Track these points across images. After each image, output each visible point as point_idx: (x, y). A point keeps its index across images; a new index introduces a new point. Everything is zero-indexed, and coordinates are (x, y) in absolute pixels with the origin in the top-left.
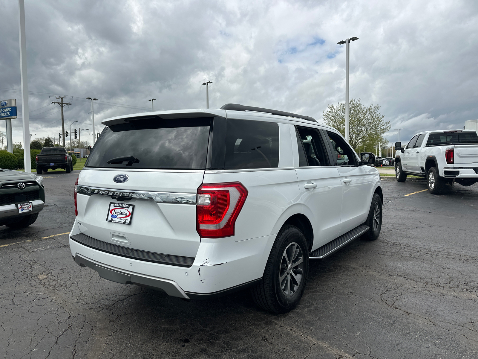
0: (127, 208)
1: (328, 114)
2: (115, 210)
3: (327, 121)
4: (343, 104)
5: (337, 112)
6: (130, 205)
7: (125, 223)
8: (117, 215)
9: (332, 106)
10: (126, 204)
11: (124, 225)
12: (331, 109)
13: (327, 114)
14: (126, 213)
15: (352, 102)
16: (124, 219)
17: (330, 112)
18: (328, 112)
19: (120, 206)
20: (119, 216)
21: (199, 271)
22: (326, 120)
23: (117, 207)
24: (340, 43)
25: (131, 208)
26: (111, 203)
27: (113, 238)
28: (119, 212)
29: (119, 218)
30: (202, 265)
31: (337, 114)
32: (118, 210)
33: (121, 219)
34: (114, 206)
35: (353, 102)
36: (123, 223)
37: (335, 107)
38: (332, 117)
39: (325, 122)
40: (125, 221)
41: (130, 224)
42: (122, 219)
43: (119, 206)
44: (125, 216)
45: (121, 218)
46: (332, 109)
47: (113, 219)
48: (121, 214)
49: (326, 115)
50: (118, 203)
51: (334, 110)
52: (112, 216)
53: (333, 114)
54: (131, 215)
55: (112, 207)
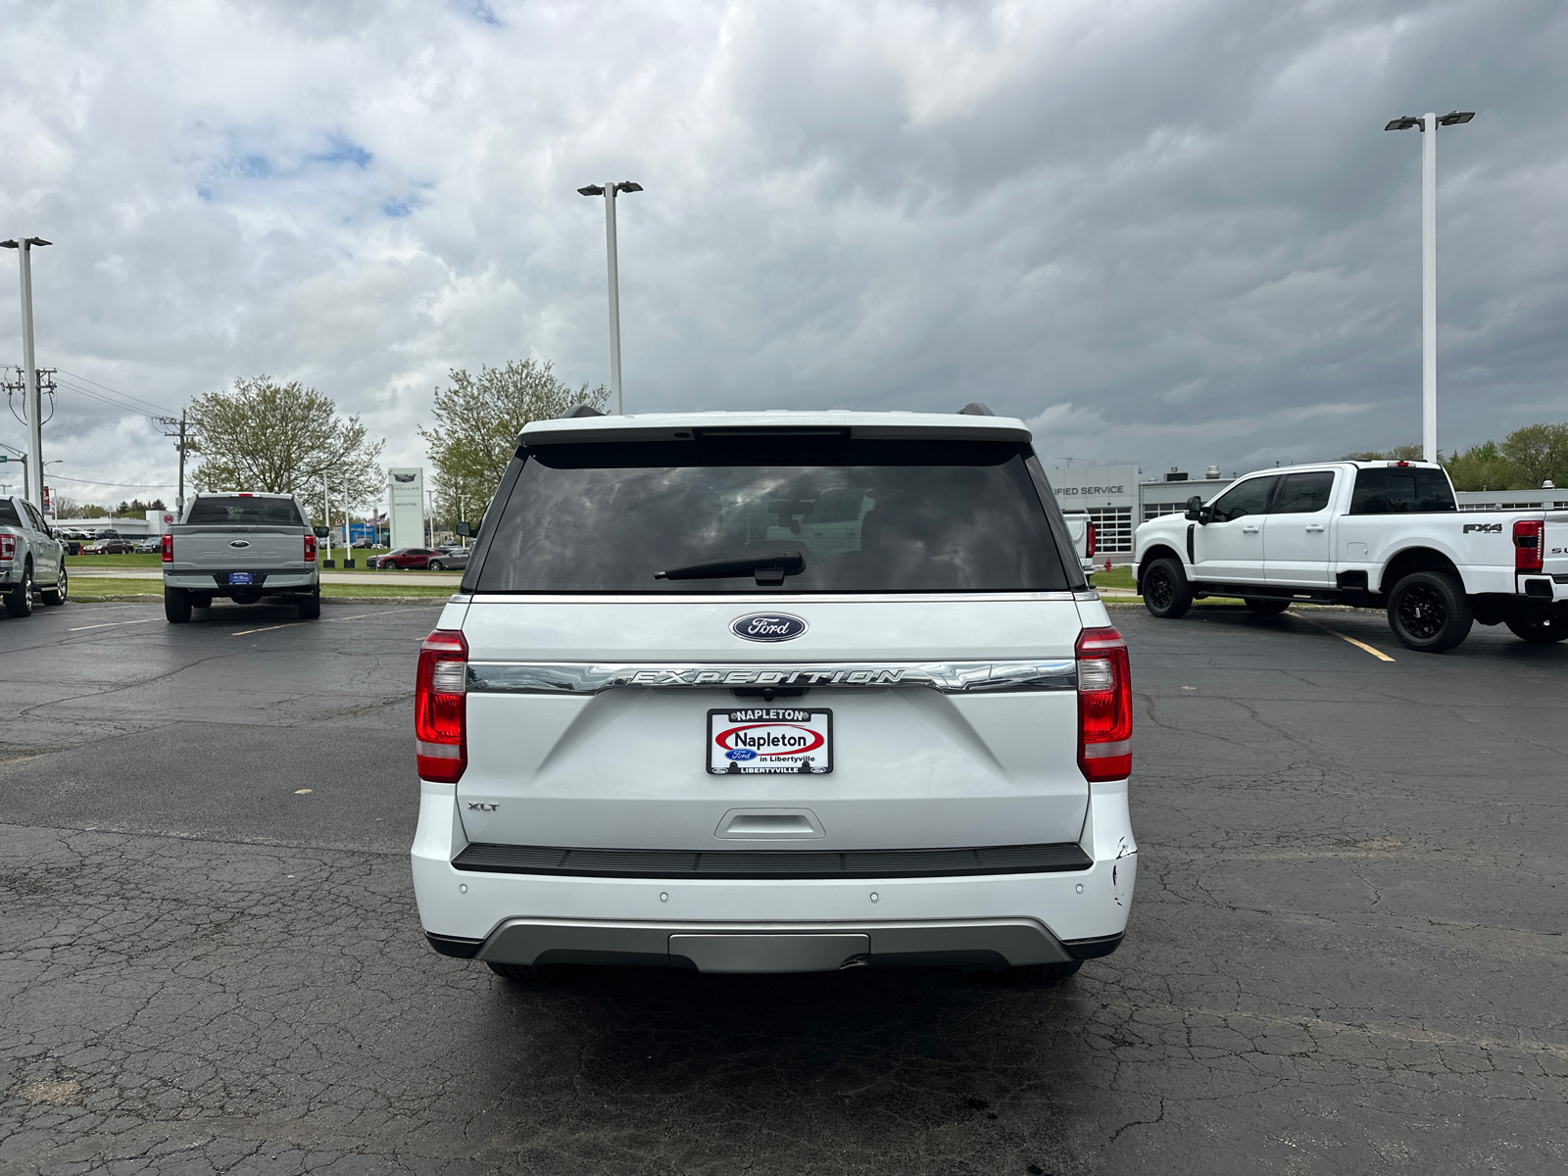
0: (803, 720)
1: (449, 399)
2: (742, 733)
3: (448, 421)
4: (497, 371)
5: (479, 394)
6: (810, 711)
7: (806, 770)
8: (754, 748)
9: (464, 374)
10: (792, 710)
11: (804, 780)
12: (462, 384)
13: (446, 400)
14: (800, 738)
15: (525, 372)
16: (795, 760)
17: (456, 393)
18: (449, 394)
19: (765, 717)
20: (768, 749)
21: (1115, 873)
22: (445, 419)
23: (750, 720)
24: (586, 192)
25: (819, 716)
26: (711, 713)
27: (729, 831)
28: (761, 738)
29: (768, 757)
30: (1119, 857)
31: (482, 403)
32: (756, 733)
33: (779, 759)
34: (731, 720)
35: (531, 368)
36: (795, 770)
37: (473, 380)
38: (466, 412)
39: (442, 424)
40: (807, 765)
41: (829, 769)
42: (784, 759)
43: (760, 719)
44: (797, 747)
45: (782, 757)
46: (465, 383)
48: (775, 742)
49: (444, 402)
50: (753, 711)
51: (469, 389)
52: (730, 755)
53: (469, 402)
54: (827, 740)
55: (721, 724)
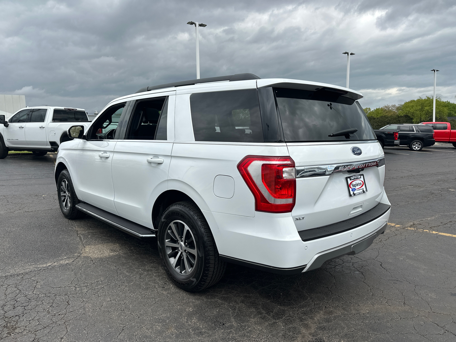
0: (360, 178)
2: (352, 183)
6: (361, 175)
7: (364, 192)
8: (355, 187)
10: (358, 175)
11: (364, 194)
14: (361, 183)
16: (361, 189)
19: (355, 178)
20: (357, 187)
23: (353, 179)
25: (362, 177)
26: (347, 178)
27: (351, 213)
28: (355, 184)
29: (357, 190)
32: (354, 183)
34: (350, 180)
36: (362, 193)
40: (363, 190)
41: (366, 191)
42: (360, 190)
43: (354, 179)
44: (361, 186)
45: (359, 189)
47: (355, 192)
48: (357, 185)
50: (353, 176)
52: (352, 190)
54: (364, 183)
